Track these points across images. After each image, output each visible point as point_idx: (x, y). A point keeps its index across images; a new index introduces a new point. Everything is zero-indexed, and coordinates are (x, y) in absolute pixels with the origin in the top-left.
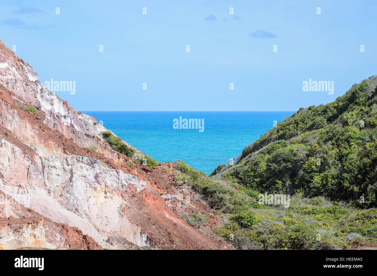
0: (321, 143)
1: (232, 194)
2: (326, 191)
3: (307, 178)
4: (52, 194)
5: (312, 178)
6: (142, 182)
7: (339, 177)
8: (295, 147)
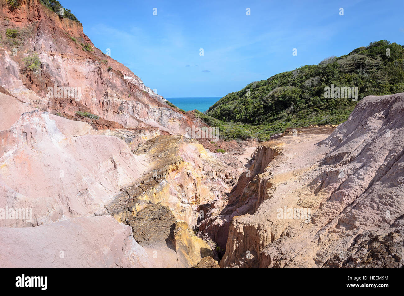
0: (239, 104)
1: (215, 120)
2: (241, 120)
3: (234, 116)
4: (156, 120)
5: (236, 116)
6: (185, 117)
7: (246, 115)
8: (229, 106)
